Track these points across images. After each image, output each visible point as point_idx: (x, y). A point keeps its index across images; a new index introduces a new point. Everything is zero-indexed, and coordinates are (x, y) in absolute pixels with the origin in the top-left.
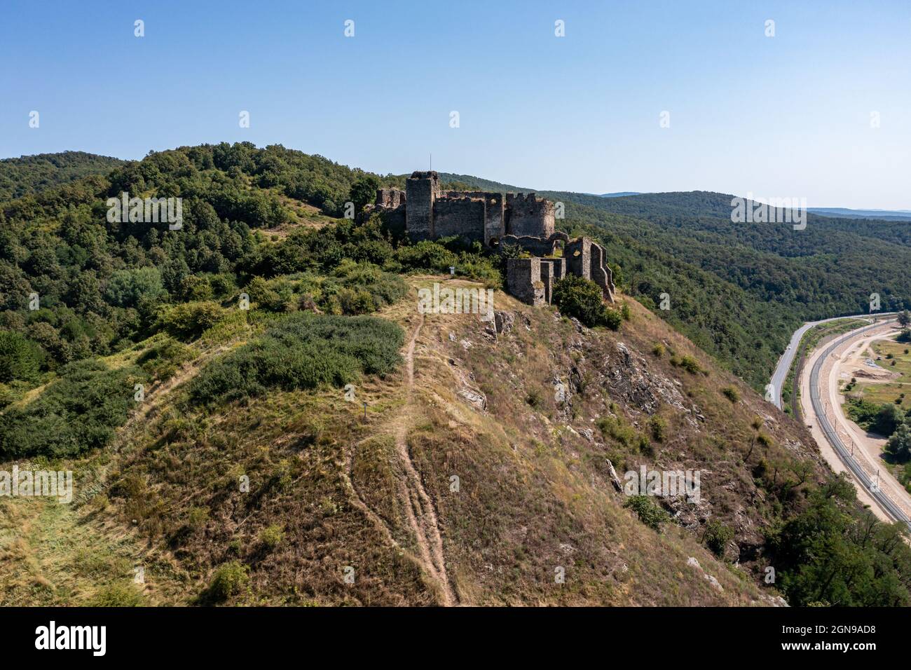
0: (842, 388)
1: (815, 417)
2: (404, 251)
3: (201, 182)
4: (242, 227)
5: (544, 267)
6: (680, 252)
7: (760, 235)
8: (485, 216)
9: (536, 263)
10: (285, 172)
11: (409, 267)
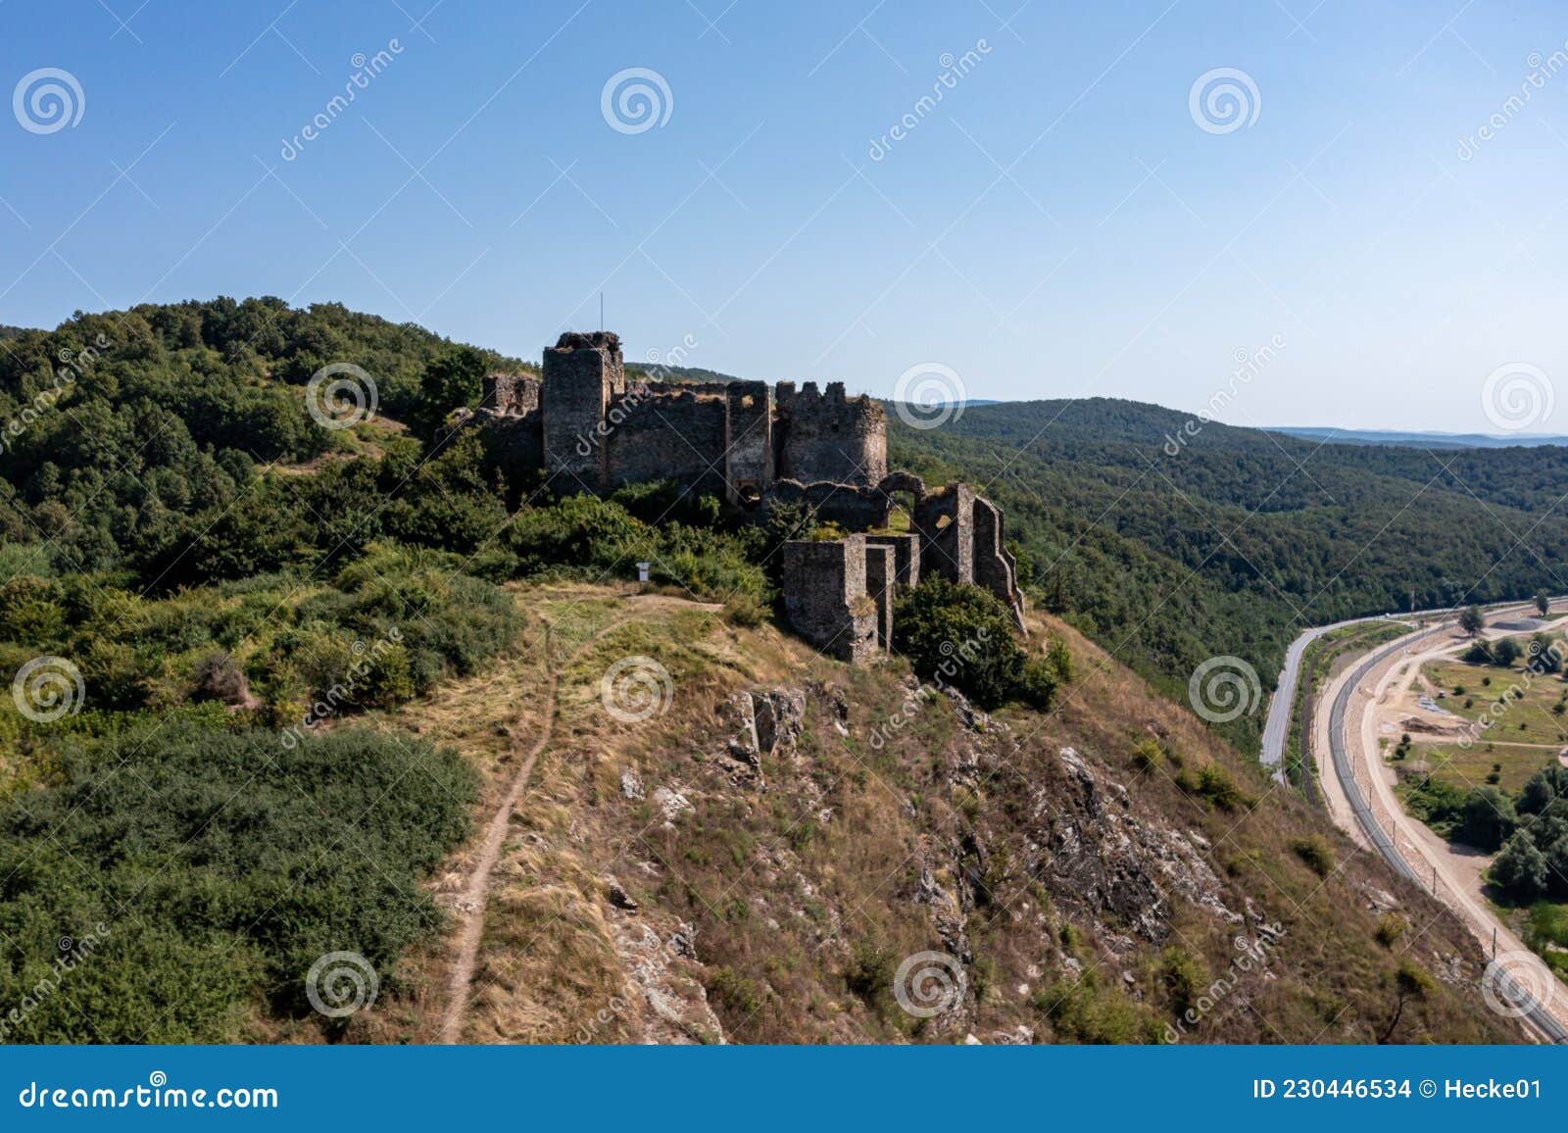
0: (1388, 753)
1: (1350, 813)
2: (530, 521)
3: (163, 373)
4: (238, 461)
5: (875, 559)
6: (1079, 504)
7: (1211, 474)
8: (728, 435)
9: (855, 549)
10: (340, 354)
11: (536, 563)
